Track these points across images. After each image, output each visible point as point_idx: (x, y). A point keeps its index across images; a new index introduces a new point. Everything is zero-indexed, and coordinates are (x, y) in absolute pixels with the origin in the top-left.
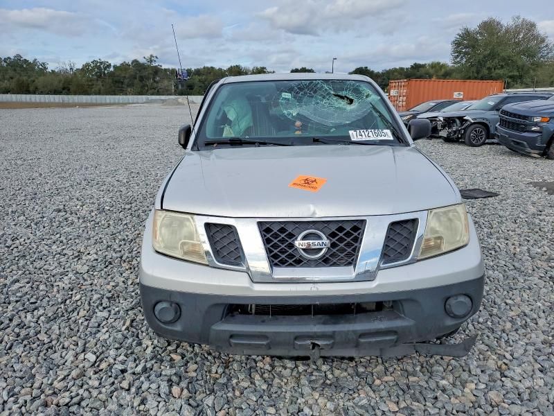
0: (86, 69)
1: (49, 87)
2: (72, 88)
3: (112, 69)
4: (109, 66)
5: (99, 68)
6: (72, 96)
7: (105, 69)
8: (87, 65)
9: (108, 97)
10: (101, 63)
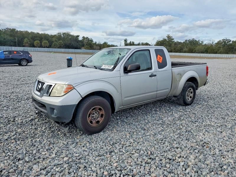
0: (219, 43)
1: (200, 50)
2: (209, 51)
3: (231, 42)
4: (230, 41)
5: (225, 42)
6: (208, 54)
7: (228, 42)
8: (220, 41)
9: (224, 55)
10: (226, 40)
